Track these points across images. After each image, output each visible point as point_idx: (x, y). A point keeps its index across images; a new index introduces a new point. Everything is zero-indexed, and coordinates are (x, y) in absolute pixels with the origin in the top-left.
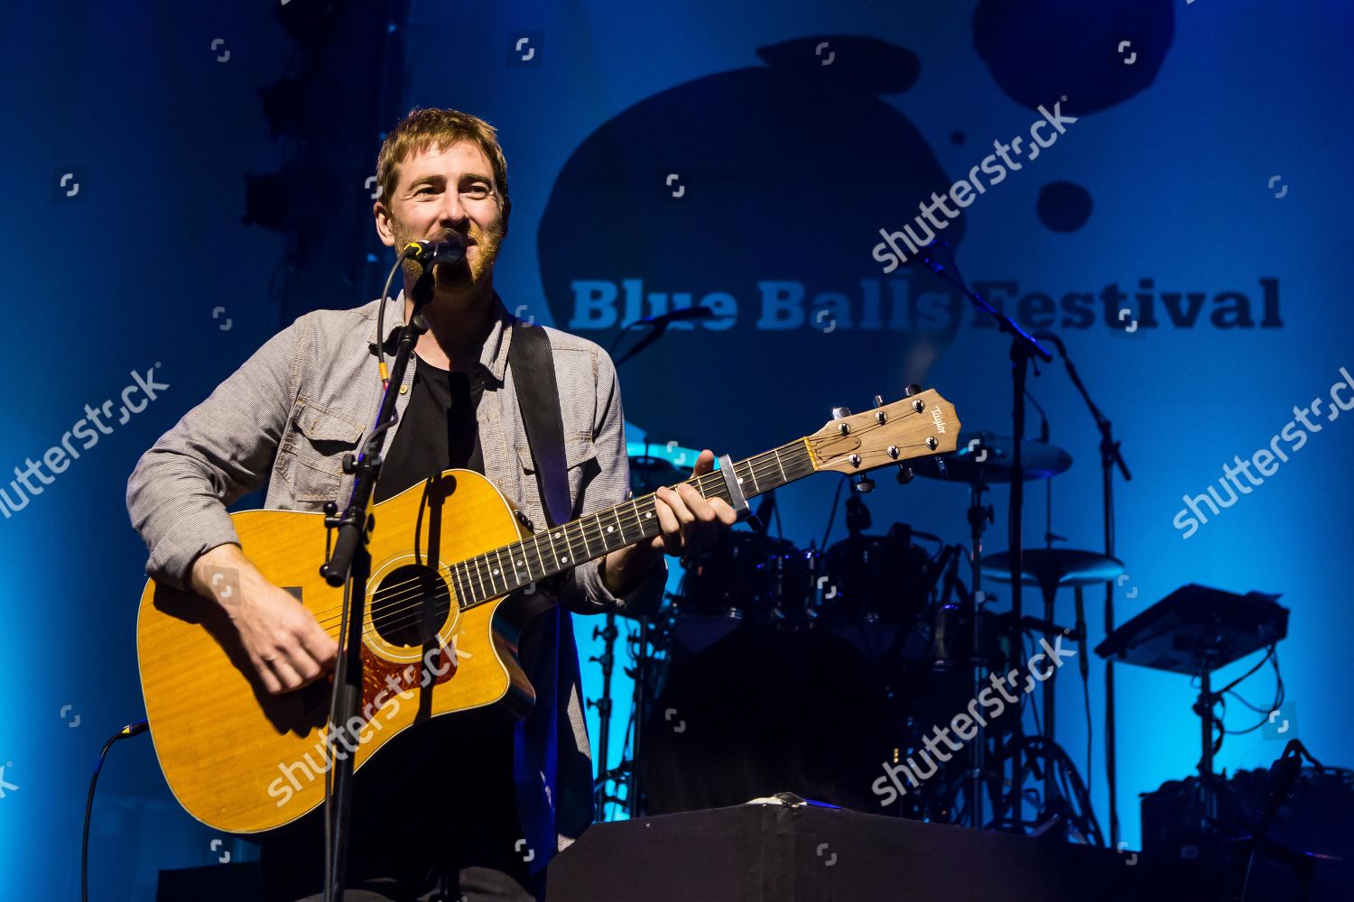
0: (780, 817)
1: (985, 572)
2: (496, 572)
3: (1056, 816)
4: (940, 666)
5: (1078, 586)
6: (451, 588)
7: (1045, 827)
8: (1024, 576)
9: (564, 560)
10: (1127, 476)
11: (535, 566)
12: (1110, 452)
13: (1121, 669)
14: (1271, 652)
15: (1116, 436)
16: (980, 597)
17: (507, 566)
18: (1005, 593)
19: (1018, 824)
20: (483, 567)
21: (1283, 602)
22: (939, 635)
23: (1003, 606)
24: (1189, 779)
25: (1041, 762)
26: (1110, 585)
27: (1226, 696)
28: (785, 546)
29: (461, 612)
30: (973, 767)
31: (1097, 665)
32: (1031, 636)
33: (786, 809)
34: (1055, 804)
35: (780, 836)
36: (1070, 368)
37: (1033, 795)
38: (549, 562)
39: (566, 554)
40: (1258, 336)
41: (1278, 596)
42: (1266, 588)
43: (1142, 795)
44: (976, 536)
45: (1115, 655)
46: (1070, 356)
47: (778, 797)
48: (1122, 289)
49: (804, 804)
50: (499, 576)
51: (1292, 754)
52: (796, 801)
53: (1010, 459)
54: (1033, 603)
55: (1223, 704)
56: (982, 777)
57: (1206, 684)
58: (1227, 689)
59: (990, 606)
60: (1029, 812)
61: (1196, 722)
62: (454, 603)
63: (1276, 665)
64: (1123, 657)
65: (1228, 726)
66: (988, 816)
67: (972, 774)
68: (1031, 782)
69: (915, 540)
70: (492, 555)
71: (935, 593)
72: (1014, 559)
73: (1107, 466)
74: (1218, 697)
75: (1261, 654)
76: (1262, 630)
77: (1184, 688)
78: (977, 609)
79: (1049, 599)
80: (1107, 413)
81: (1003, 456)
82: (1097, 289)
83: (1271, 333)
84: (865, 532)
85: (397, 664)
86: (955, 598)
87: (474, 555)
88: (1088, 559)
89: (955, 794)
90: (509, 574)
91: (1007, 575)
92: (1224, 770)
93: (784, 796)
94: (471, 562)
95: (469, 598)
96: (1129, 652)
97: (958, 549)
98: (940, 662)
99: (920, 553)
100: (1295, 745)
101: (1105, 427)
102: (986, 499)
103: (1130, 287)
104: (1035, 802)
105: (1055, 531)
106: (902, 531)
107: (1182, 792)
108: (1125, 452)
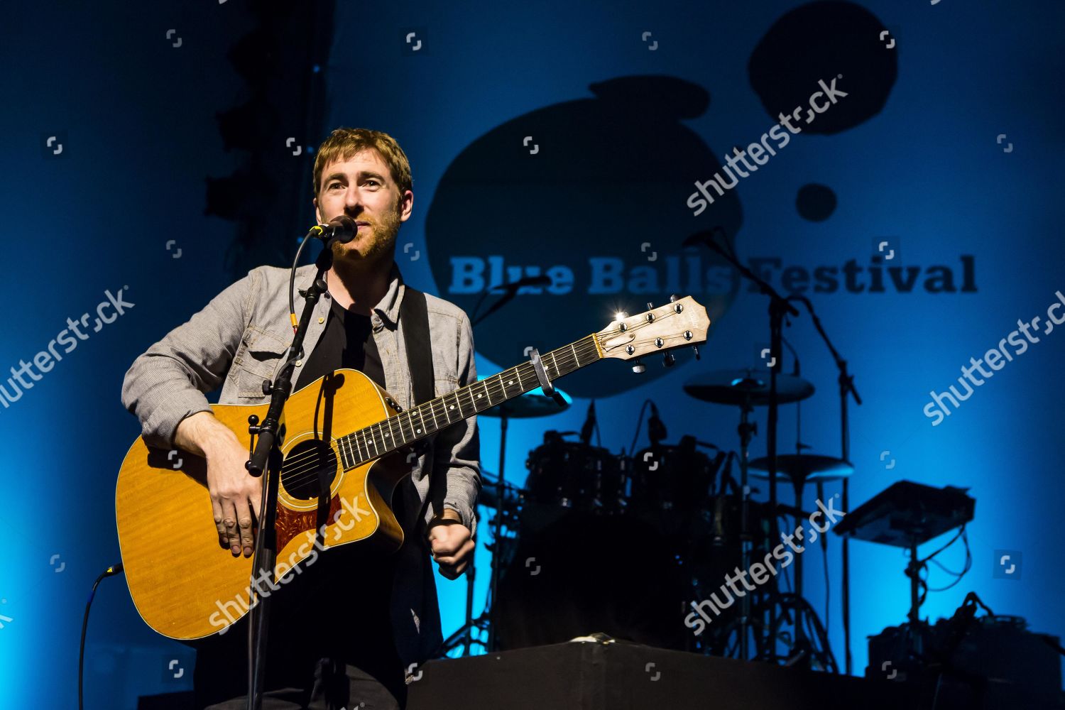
0: (595, 651)
1: (751, 472)
2: (370, 442)
3: (802, 651)
4: (718, 542)
5: (819, 482)
6: (338, 455)
7: (795, 659)
8: (779, 474)
9: (419, 431)
10: (859, 401)
11: (398, 436)
12: (846, 384)
13: (854, 544)
14: (962, 531)
15: (850, 371)
16: (747, 490)
17: (378, 438)
18: (765, 487)
19: (774, 658)
20: (361, 439)
21: (971, 494)
22: (718, 518)
23: (763, 497)
24: (903, 625)
25: (792, 612)
26: (845, 481)
27: (929, 563)
28: (603, 453)
29: (344, 472)
30: (741, 616)
31: (835, 542)
32: (785, 519)
33: (599, 645)
34: (802, 643)
35: (595, 665)
36: (816, 321)
37: (786, 636)
38: (408, 433)
39: (420, 427)
40: (959, 298)
41: (966, 489)
42: (959, 483)
43: (869, 637)
44: (744, 444)
45: (848, 533)
46: (817, 312)
47: (594, 636)
48: (860, 263)
49: (613, 641)
50: (373, 445)
51: (970, 603)
52: (606, 639)
53: (768, 388)
54: (786, 494)
55: (927, 569)
56: (748, 623)
57: (914, 555)
58: (930, 558)
59: (755, 497)
60: (782, 649)
61: (907, 582)
62: (340, 466)
63: (965, 540)
64: (853, 534)
65: (930, 584)
66: (752, 652)
67: (740, 621)
68: (784, 627)
69: (699, 448)
70: (367, 430)
71: (714, 487)
72: (771, 462)
73: (843, 394)
74: (923, 564)
75: (954, 532)
76: (955, 514)
77: (897, 557)
78: (744, 498)
79: (799, 491)
80: (844, 355)
81: (764, 386)
82: (840, 262)
83: (968, 297)
84: (662, 442)
85: (299, 512)
86: (729, 491)
87: (355, 430)
88: (829, 462)
89: (729, 635)
90: (379, 443)
91: (765, 474)
92: (927, 618)
93: (598, 636)
94: (352, 436)
95: (351, 462)
96: (858, 531)
97: (732, 454)
98: (718, 538)
99: (703, 457)
100: (972, 596)
101: (842, 365)
102: (751, 418)
103: (864, 262)
104: (788, 642)
105: (803, 442)
106: (689, 442)
107: (896, 634)
108: (857, 383)
